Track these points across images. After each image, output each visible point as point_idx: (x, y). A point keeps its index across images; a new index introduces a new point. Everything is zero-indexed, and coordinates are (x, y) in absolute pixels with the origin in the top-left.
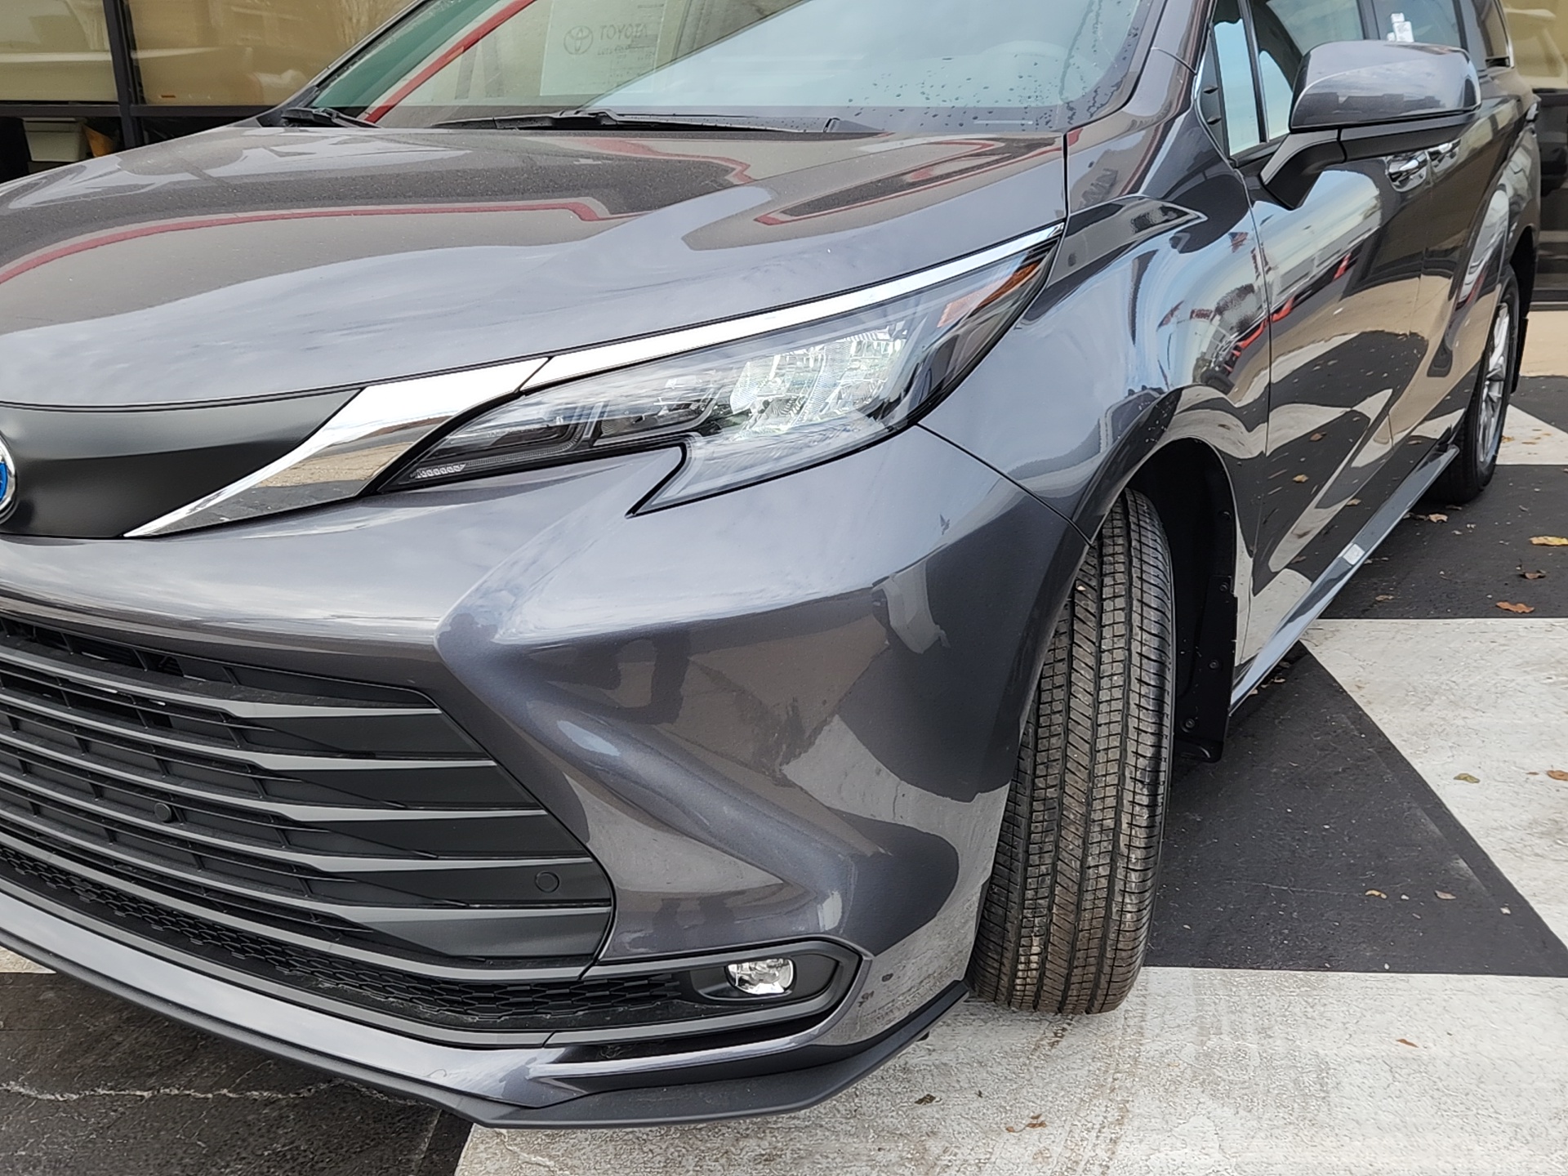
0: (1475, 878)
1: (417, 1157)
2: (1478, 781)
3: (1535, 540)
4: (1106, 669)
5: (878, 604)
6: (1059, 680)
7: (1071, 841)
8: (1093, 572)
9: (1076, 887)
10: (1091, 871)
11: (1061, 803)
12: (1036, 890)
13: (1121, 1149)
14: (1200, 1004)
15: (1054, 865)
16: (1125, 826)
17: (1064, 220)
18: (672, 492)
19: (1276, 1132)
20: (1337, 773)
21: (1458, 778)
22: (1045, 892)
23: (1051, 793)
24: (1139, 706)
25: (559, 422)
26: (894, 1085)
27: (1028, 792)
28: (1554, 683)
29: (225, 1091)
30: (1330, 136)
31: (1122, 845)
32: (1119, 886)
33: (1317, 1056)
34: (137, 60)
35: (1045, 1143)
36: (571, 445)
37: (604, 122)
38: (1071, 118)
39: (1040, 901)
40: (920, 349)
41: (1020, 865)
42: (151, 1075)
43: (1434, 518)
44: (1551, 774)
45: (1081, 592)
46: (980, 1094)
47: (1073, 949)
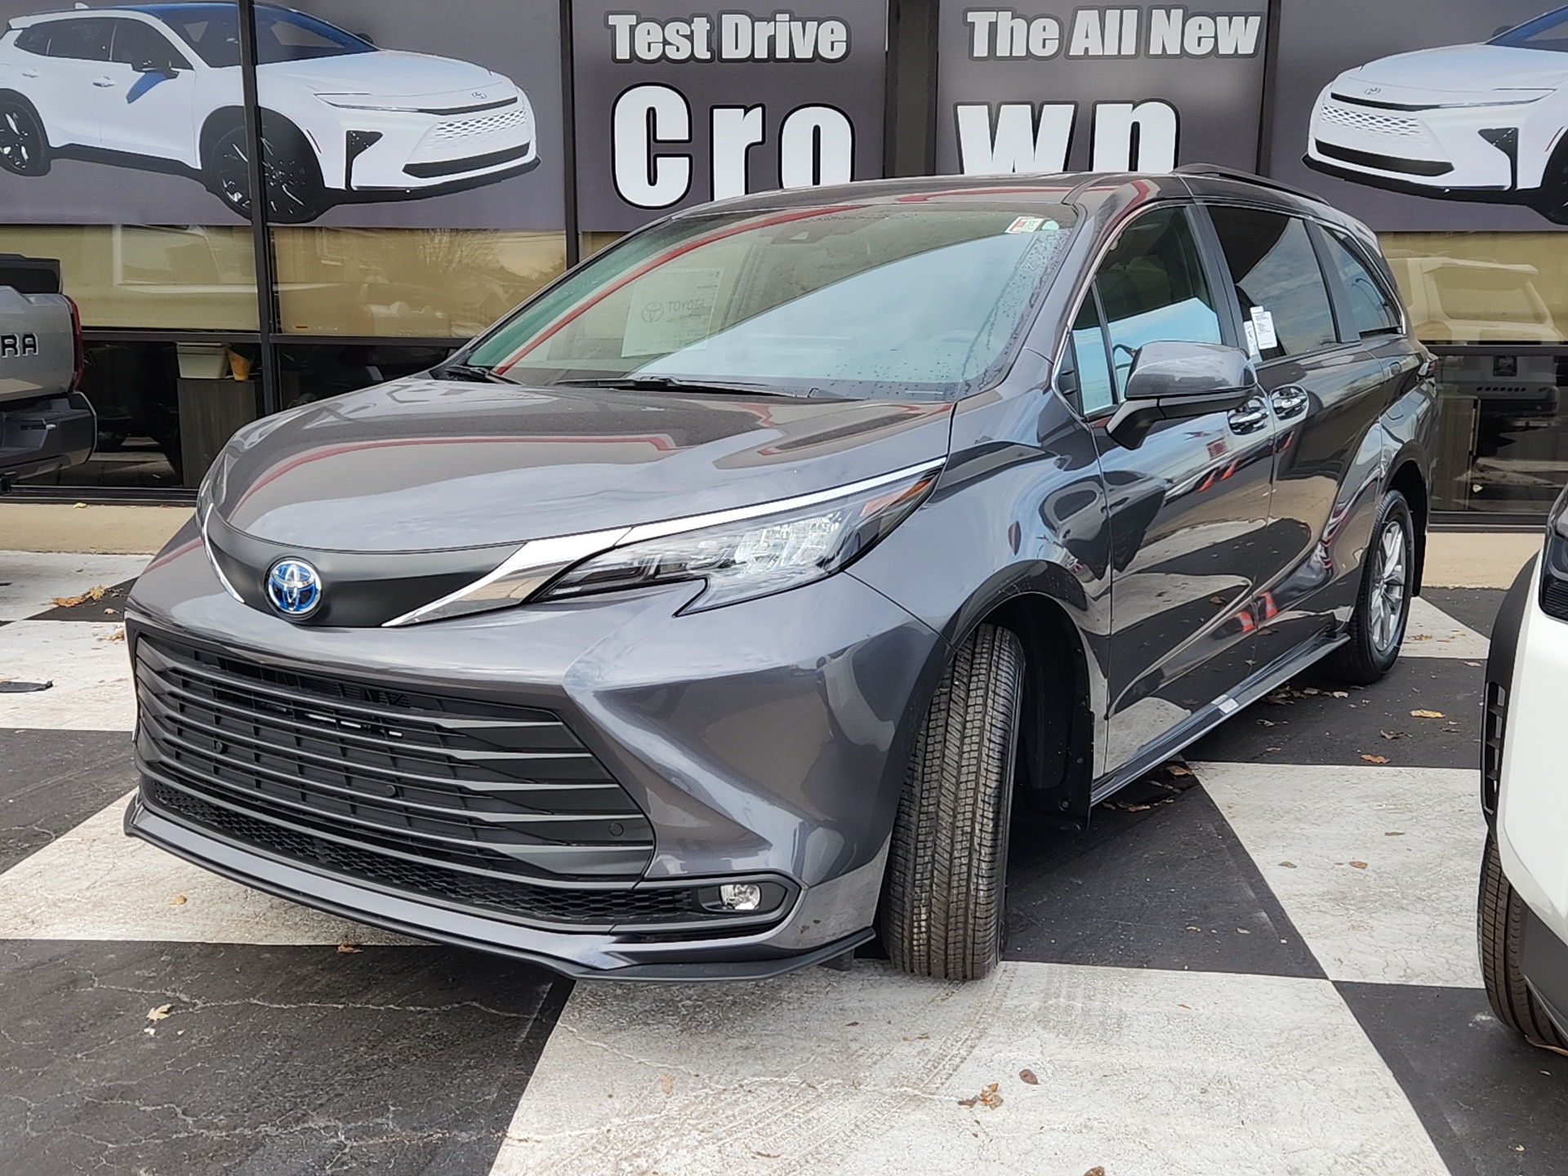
0: (1270, 923)
1: (520, 1041)
2: (1295, 867)
3: (1414, 713)
4: (968, 732)
5: (820, 682)
6: (938, 738)
7: (944, 842)
8: (965, 673)
9: (947, 872)
10: (956, 861)
11: (938, 816)
12: (922, 874)
13: (976, 1051)
14: (1050, 982)
15: (933, 856)
16: (977, 831)
17: (946, 456)
18: (698, 604)
19: (1081, 1046)
20: (1192, 859)
21: (1282, 865)
22: (928, 875)
23: (932, 809)
24: (988, 756)
25: (636, 564)
26: (833, 1017)
27: (917, 809)
28: (1383, 810)
29: (392, 1006)
30: (1153, 403)
31: (976, 843)
32: (974, 871)
33: (1121, 1010)
34: (277, 292)
35: (927, 1046)
36: (642, 578)
37: (669, 385)
38: (967, 391)
39: (925, 881)
40: (847, 530)
41: (911, 857)
42: (343, 997)
43: (1337, 694)
44: (1352, 864)
45: (956, 685)
46: (890, 1023)
47: (948, 917)
